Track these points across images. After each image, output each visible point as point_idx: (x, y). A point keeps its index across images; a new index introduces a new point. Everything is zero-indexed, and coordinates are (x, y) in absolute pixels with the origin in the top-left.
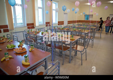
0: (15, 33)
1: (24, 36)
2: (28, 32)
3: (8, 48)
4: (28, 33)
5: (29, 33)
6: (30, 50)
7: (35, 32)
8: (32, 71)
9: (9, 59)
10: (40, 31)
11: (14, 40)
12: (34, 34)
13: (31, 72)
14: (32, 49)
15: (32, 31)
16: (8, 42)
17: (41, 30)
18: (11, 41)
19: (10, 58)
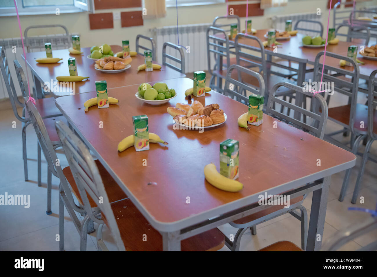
0: (177, 31)
1: (209, 51)
2: (231, 31)
3: (142, 96)
4: (230, 38)
5: (239, 37)
6: (244, 124)
7: (270, 34)
8: (241, 226)
9: (148, 147)
10: (293, 32)
11: (164, 64)
12: (264, 43)
13: (236, 230)
14: (254, 117)
15: (253, 30)
16: (143, 70)
17: (301, 25)
18: (155, 70)
19: (153, 144)
